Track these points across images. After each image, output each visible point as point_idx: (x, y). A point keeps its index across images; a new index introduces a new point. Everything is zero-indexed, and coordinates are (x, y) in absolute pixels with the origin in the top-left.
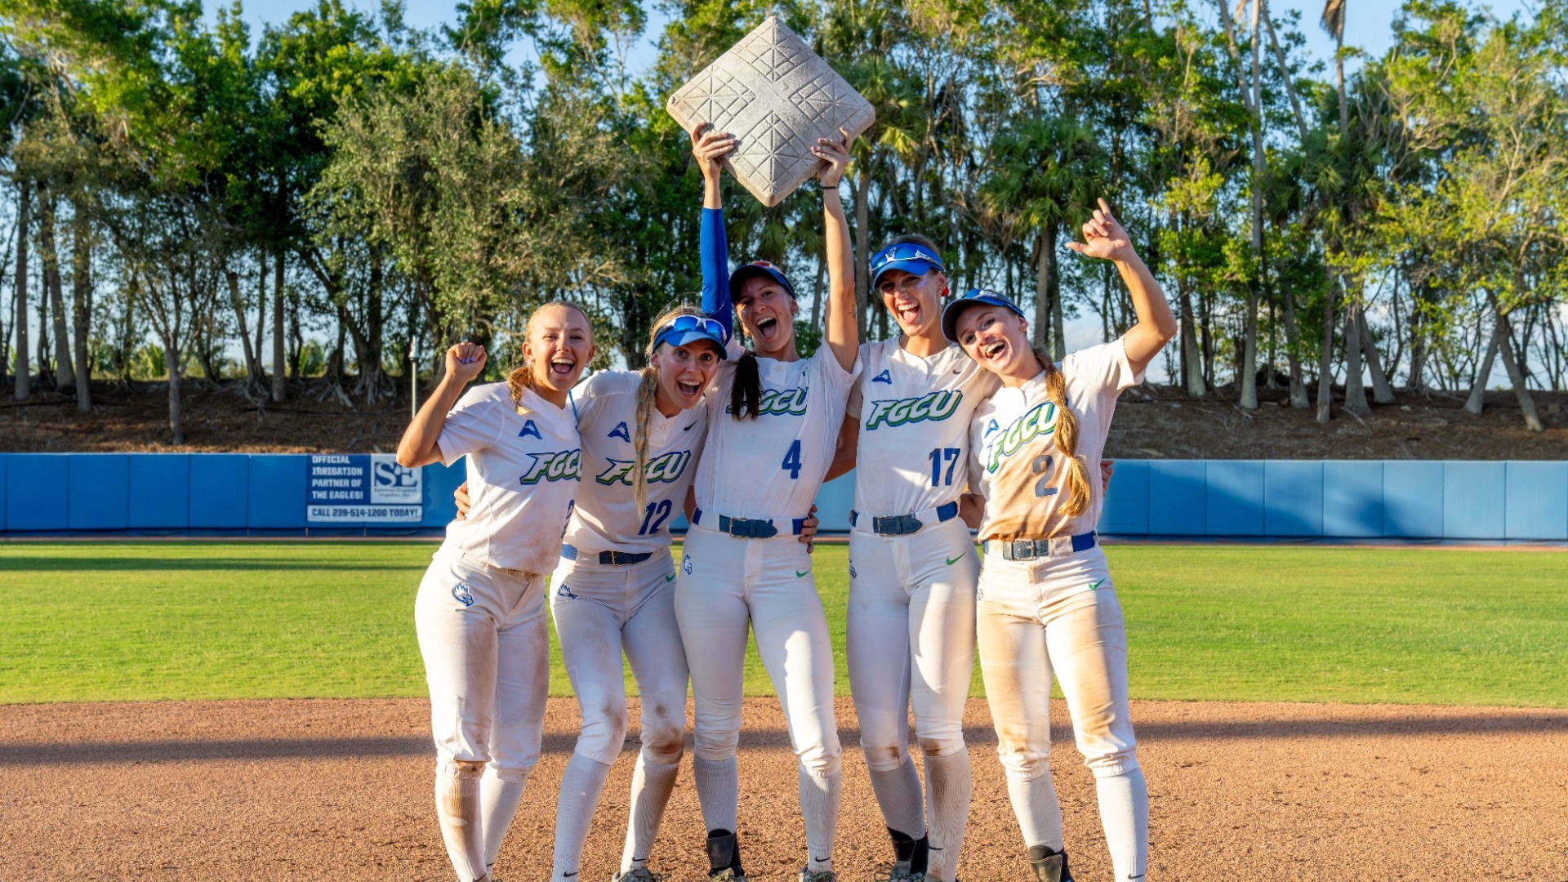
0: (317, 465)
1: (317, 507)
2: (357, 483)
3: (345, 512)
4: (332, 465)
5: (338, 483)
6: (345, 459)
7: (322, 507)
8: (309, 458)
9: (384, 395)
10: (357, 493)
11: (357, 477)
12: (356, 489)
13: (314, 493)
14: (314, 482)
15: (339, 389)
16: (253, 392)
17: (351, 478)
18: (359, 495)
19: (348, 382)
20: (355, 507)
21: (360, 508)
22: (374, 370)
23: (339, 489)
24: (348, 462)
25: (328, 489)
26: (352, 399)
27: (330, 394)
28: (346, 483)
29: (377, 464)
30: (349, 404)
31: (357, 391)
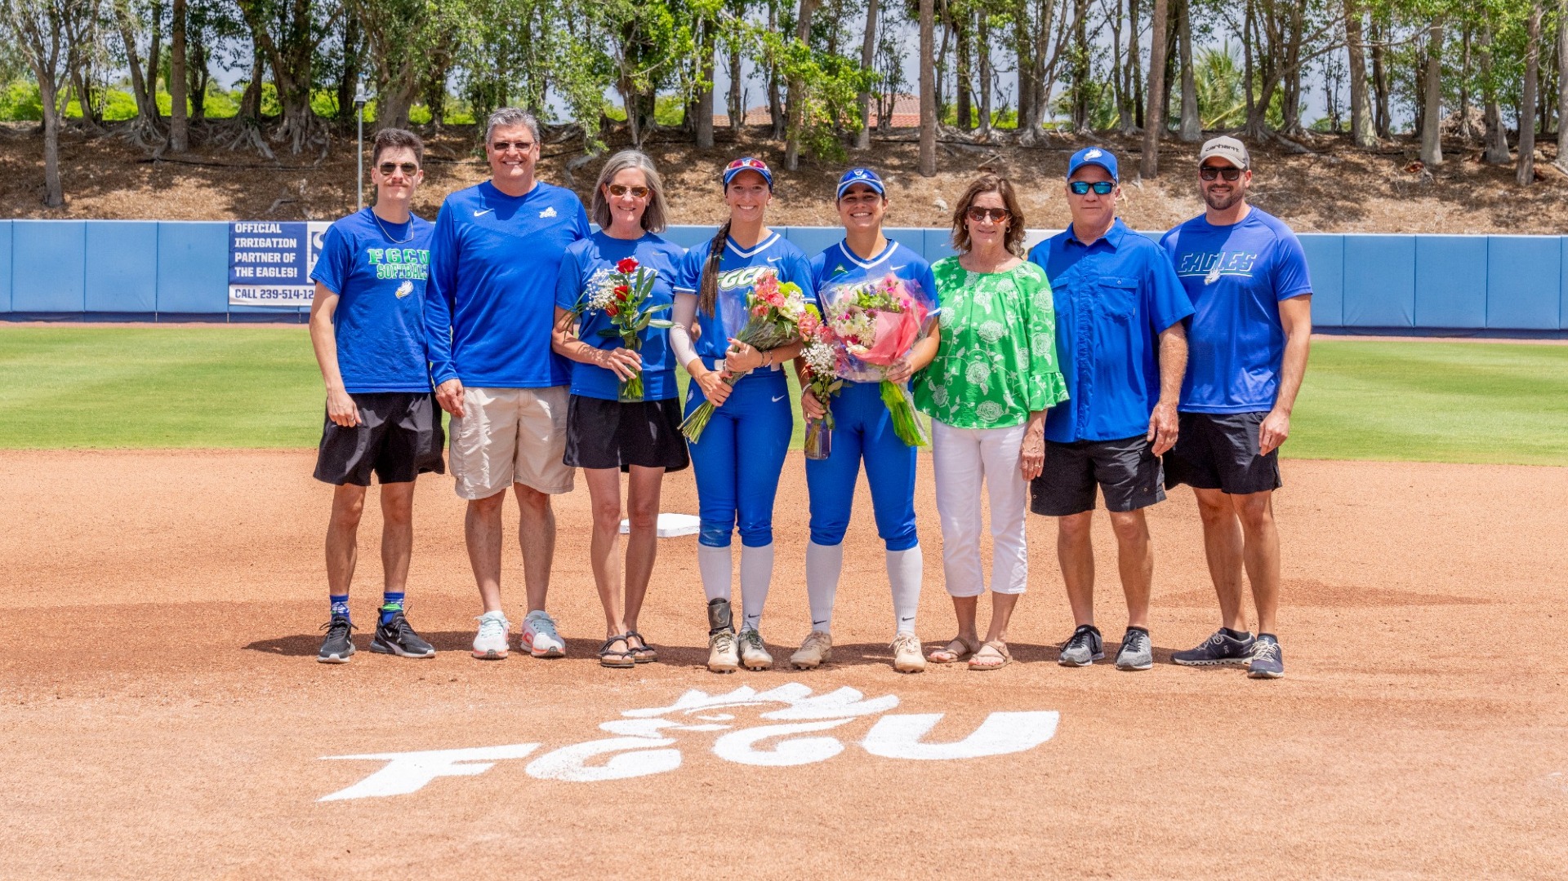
0: (241, 235)
1: (241, 288)
2: (290, 258)
3: (276, 293)
4: (259, 235)
5: (266, 257)
6: (274, 228)
7: (247, 288)
8: (232, 227)
9: (313, 143)
10: (290, 270)
11: (289, 250)
12: (288, 265)
13: (238, 269)
14: (238, 256)
15: (255, 134)
16: (147, 138)
17: (282, 251)
18: (292, 273)
19: (265, 124)
20: (287, 287)
21: (293, 288)
22: (299, 110)
23: (268, 265)
24: (279, 231)
25: (255, 265)
26: (273, 146)
27: (244, 141)
28: (277, 257)
29: (314, 234)
30: (270, 154)
31: (278, 137)
